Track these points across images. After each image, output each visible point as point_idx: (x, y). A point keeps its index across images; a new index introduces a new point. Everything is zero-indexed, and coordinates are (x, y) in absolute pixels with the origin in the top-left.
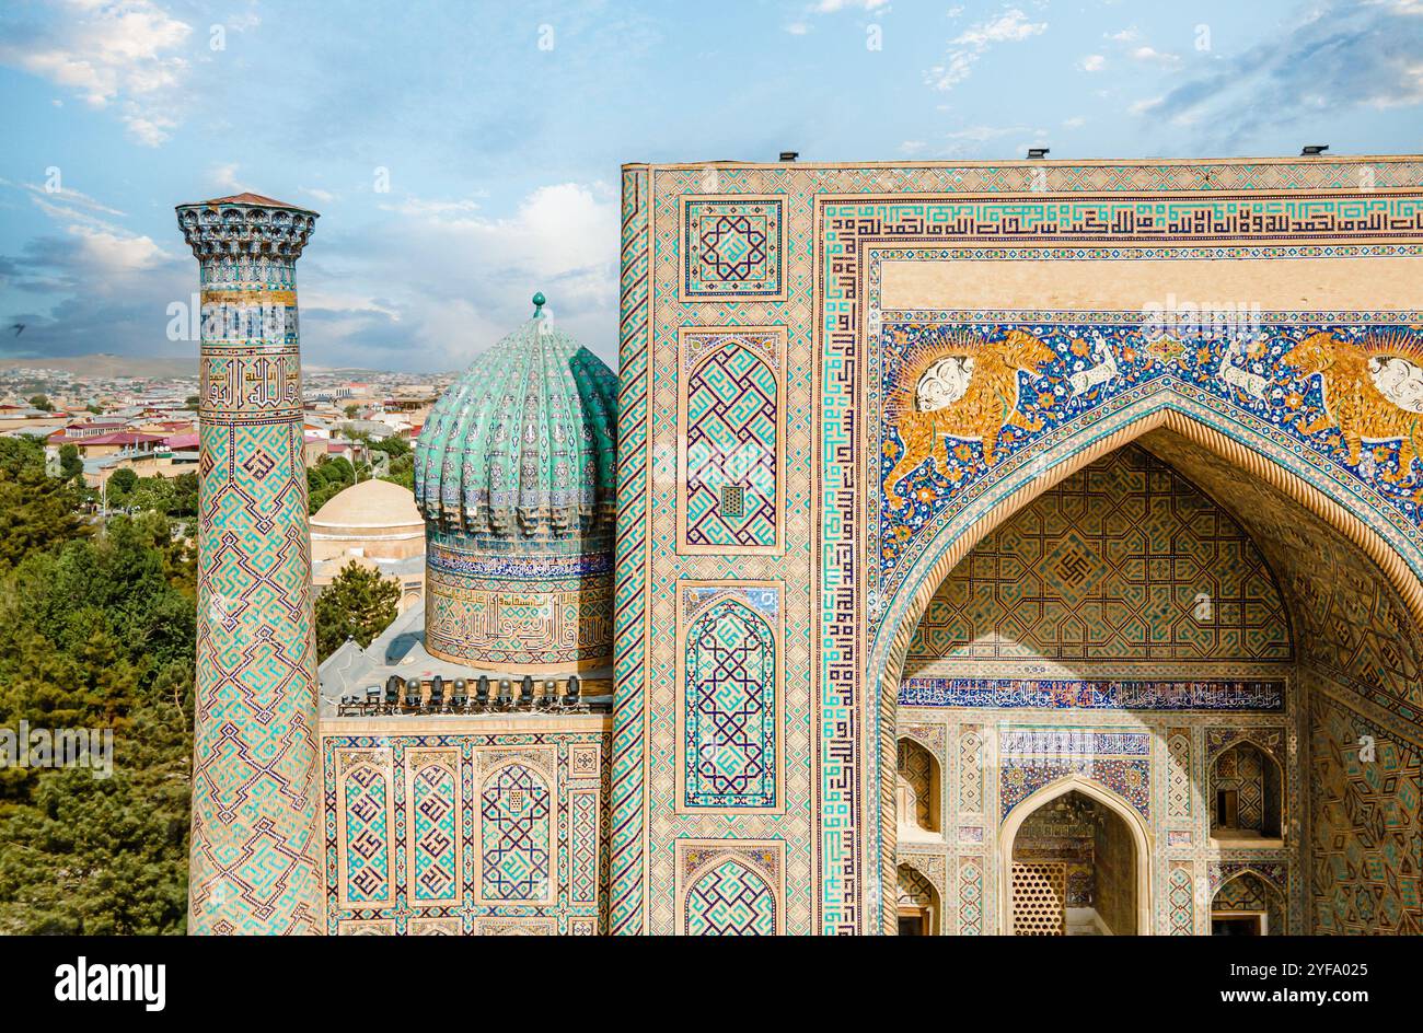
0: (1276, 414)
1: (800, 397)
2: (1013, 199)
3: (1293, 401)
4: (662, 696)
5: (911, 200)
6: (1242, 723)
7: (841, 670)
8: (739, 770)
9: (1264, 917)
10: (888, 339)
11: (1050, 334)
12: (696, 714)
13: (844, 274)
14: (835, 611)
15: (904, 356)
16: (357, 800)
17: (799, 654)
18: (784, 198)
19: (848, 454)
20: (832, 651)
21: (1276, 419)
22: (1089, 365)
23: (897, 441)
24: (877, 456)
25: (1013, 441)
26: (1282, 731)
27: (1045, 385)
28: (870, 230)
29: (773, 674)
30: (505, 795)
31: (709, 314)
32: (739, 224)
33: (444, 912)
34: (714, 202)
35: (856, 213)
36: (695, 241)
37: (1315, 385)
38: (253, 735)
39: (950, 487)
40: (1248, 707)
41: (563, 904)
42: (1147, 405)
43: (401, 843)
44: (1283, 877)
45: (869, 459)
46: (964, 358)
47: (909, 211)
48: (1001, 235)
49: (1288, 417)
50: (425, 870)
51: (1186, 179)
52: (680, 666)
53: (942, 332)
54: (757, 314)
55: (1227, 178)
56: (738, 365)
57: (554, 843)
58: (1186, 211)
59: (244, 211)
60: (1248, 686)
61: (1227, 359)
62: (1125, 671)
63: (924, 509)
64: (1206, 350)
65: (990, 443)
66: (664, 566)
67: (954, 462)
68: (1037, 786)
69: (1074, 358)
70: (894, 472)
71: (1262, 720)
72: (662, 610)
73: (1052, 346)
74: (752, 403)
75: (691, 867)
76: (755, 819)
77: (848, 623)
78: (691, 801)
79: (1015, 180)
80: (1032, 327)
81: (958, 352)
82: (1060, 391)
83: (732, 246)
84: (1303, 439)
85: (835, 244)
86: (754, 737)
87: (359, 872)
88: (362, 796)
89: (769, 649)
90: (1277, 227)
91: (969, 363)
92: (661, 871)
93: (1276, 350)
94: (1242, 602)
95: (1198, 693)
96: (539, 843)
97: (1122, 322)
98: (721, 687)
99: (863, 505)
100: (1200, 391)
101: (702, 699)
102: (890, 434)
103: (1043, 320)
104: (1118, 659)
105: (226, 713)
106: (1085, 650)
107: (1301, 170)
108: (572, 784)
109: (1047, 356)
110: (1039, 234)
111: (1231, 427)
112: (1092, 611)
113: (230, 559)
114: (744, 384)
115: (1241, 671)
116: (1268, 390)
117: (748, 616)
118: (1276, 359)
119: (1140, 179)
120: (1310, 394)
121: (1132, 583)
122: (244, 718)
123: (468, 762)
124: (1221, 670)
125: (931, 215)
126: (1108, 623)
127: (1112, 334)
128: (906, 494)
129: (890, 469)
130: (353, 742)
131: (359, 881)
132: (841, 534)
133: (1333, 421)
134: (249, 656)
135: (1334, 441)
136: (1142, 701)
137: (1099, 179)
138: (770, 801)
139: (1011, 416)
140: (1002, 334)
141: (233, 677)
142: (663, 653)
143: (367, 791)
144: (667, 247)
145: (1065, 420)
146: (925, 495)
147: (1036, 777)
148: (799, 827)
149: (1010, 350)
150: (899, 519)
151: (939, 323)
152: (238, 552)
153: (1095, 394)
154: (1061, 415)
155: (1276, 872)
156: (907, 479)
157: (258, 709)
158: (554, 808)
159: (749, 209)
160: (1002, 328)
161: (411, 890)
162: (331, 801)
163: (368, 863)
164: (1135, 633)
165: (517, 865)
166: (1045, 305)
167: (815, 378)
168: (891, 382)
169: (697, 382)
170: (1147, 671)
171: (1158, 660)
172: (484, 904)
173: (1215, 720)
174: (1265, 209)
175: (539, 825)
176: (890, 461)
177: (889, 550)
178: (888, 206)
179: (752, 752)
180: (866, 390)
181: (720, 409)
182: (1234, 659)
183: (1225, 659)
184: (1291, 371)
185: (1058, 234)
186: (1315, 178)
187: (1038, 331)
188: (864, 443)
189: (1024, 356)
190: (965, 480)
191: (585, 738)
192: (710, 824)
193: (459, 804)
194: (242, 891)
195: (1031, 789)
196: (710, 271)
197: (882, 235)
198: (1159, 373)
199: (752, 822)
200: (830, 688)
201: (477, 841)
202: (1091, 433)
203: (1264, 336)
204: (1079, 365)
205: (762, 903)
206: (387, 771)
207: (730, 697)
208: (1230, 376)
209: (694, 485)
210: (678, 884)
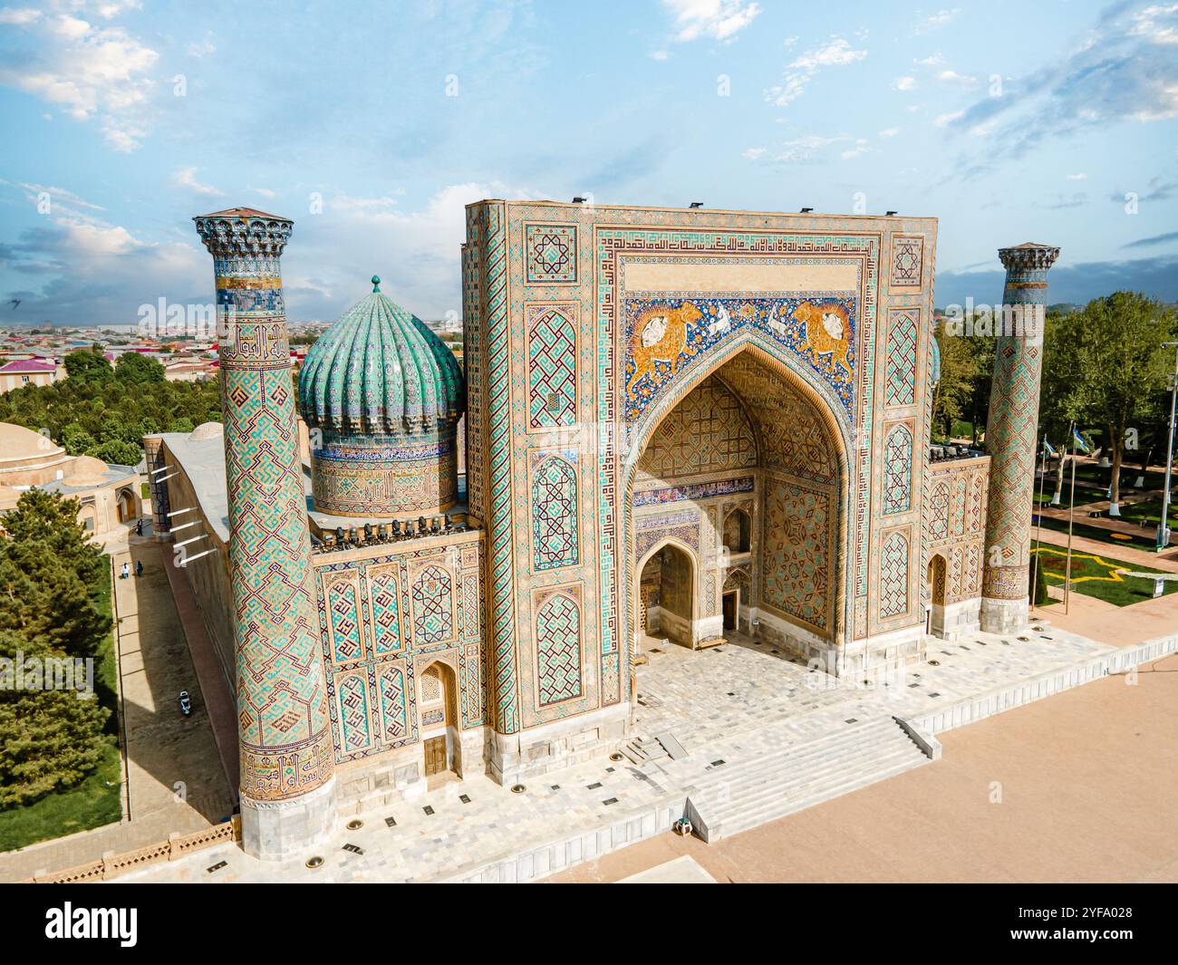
0: (790, 343)
1: (587, 341)
2: (685, 230)
3: (795, 336)
4: (521, 513)
5: (640, 229)
6: (737, 499)
7: (608, 488)
8: (560, 548)
9: (739, 591)
10: (629, 307)
11: (700, 303)
12: (538, 521)
13: (608, 270)
14: (605, 457)
15: (636, 316)
16: (337, 602)
17: (588, 482)
18: (578, 225)
19: (610, 372)
20: (604, 479)
21: (789, 345)
22: (717, 320)
23: (633, 364)
24: (624, 373)
25: (683, 360)
26: (752, 500)
27: (698, 331)
28: (620, 246)
29: (576, 494)
30: (426, 584)
31: (540, 293)
32: (554, 240)
33: (395, 656)
34: (540, 226)
35: (613, 235)
36: (531, 250)
38: (290, 569)
39: (657, 387)
40: (740, 491)
41: (461, 639)
42: (739, 340)
43: (367, 622)
45: (620, 375)
46: (663, 318)
47: (638, 234)
48: (680, 250)
49: (793, 343)
50: (382, 636)
51: (758, 223)
52: (530, 495)
53: (653, 303)
54: (565, 293)
55: (774, 223)
56: (555, 323)
57: (455, 606)
58: (757, 239)
59: (266, 223)
60: (740, 481)
61: (772, 315)
62: (690, 480)
63: (645, 399)
64: (763, 311)
65: (674, 362)
66: (520, 441)
67: (658, 374)
68: (652, 545)
69: (711, 316)
70: (631, 381)
71: (744, 496)
72: (520, 466)
73: (701, 310)
74: (562, 345)
75: (539, 602)
76: (570, 572)
77: (611, 463)
78: (537, 568)
79: (686, 219)
80: (693, 300)
81: (660, 314)
82: (704, 334)
83: (551, 252)
84: (798, 354)
85: (603, 254)
86: (567, 529)
87: (342, 644)
88: (340, 599)
89: (574, 481)
90: (791, 249)
91: (665, 320)
92: (524, 608)
93: (790, 311)
94: (738, 439)
95: (721, 487)
96: (446, 607)
97: (730, 297)
98: (550, 504)
99: (618, 400)
100: (761, 332)
101: (541, 512)
103: (698, 297)
104: (687, 475)
105: (272, 556)
106: (673, 472)
107: (802, 220)
108: (463, 572)
109: (699, 315)
110: (696, 250)
111: (771, 349)
112: (676, 451)
113: (266, 459)
114: (558, 334)
115: (737, 474)
116: (786, 330)
117: (563, 465)
118: (790, 315)
119: (740, 222)
120: (802, 331)
121: (693, 434)
122: (284, 558)
123: (404, 569)
124: (730, 475)
125: (648, 237)
126: (684, 457)
127: (726, 303)
128: (637, 392)
129: (630, 379)
130: (333, 568)
131: (343, 649)
132: (608, 416)
133: (809, 345)
134: (284, 518)
135: (809, 354)
136: (697, 495)
137: (722, 221)
138: (576, 561)
139: (683, 348)
140: (679, 304)
141: (275, 534)
142: (521, 489)
143: (343, 596)
144: (516, 253)
145: (706, 349)
146: (645, 392)
147: (652, 538)
148: (590, 571)
149: (683, 312)
150: (634, 406)
151: (652, 298)
152: (271, 453)
153: (718, 336)
154: (704, 346)
155: (748, 568)
156: (638, 384)
157: (292, 552)
158: (454, 587)
159: (559, 231)
160: (680, 301)
161: (374, 648)
162: (322, 605)
163: (347, 638)
164: (694, 461)
165: (435, 623)
166: (700, 290)
167: (595, 330)
168: (630, 331)
169: (534, 334)
170: (700, 479)
171: (705, 473)
172: (418, 648)
173: (726, 499)
174: (788, 239)
175: (446, 598)
176: (630, 374)
177: (630, 422)
178: (628, 232)
179: (566, 537)
180: (619, 336)
181: (546, 350)
182: (735, 468)
183: (730, 469)
184: (795, 321)
185: (704, 250)
186: (807, 224)
187: (695, 302)
188: (618, 365)
189: (689, 313)
190: (663, 383)
191: (469, 545)
192: (548, 578)
193: (400, 594)
194: (291, 661)
195: (649, 546)
196: (539, 267)
197: (625, 249)
198: (745, 323)
199: (567, 574)
200: (603, 497)
201: (411, 614)
202: (717, 355)
203: (785, 304)
204: (712, 320)
205: (573, 615)
206: (355, 582)
207: (555, 509)
208: (773, 323)
209: (534, 394)
210: (533, 613)
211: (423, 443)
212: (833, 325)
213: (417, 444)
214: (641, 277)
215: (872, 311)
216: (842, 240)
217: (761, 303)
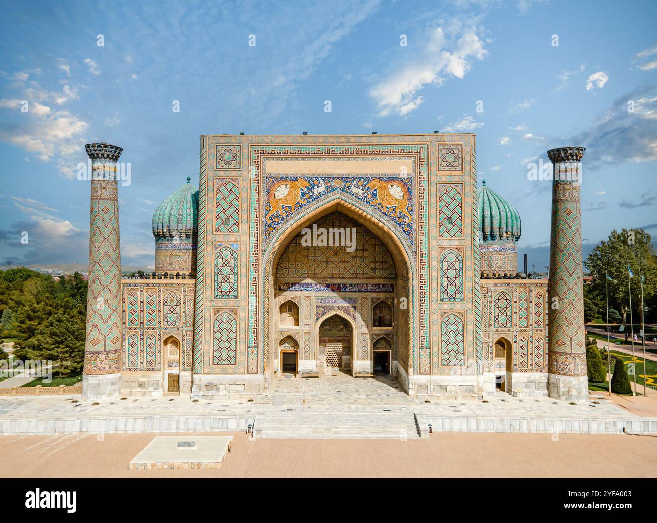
0: (365, 199)
1: (245, 195)
2: (299, 145)
3: (370, 196)
4: (209, 270)
5: (274, 145)
6: (382, 295)
7: (255, 264)
8: (228, 289)
9: (391, 351)
10: (268, 180)
11: (309, 179)
12: (217, 275)
13: (256, 164)
14: (253, 249)
15: (272, 184)
16: (131, 300)
17: (244, 260)
18: (241, 144)
19: (257, 209)
20: (252, 259)
21: (365, 201)
22: (318, 187)
23: (270, 206)
24: (265, 210)
25: (299, 206)
26: (393, 297)
27: (307, 192)
28: (263, 153)
29: (237, 265)
30: (170, 299)
31: (222, 173)
32: (229, 151)
33: (153, 329)
34: (223, 145)
35: (259, 148)
36: (218, 155)
37: (375, 192)
38: (103, 278)
39: (283, 218)
40: (383, 291)
41: (184, 327)
42: (333, 197)
43: (142, 311)
44: (393, 337)
45: (263, 211)
46: (287, 185)
47: (273, 148)
48: (296, 154)
49: (368, 200)
50: (148, 319)
51: (343, 140)
52: (213, 263)
53: (281, 178)
54: (234, 174)
55: (353, 140)
56: (229, 187)
57: (182, 312)
58: (343, 148)
60: (384, 285)
61: (353, 186)
62: (350, 281)
63: (276, 223)
64: (348, 183)
65: (293, 206)
66: (210, 238)
67: (284, 211)
68: (325, 313)
69: (315, 185)
70: (269, 214)
71: (387, 295)
72: (209, 248)
73: (309, 182)
74: (233, 196)
75: (215, 314)
76: (232, 302)
77: (256, 252)
78: (215, 297)
79: (300, 140)
80: (304, 177)
81: (285, 184)
82: (311, 194)
83: (228, 156)
84: (372, 206)
85: (254, 156)
86: (232, 281)
87: (131, 319)
88: (132, 299)
89: (236, 259)
90: (365, 152)
91: (288, 186)
92: (207, 315)
93: (365, 183)
94: (382, 262)
95: (370, 287)
96: (178, 312)
97: (327, 176)
98: (224, 268)
99: (261, 222)
100: (346, 194)
101: (219, 271)
102: (268, 204)
103: (307, 176)
104: (348, 278)
105: (96, 272)
106: (339, 275)
107: (371, 138)
108: (187, 297)
109: (308, 185)
110: (306, 154)
111: (354, 203)
112: (341, 265)
114: (231, 192)
115: (382, 281)
116: (363, 193)
117: (231, 250)
118: (365, 186)
119: (331, 140)
120: (374, 195)
121: (352, 257)
122: (101, 274)
123: (160, 290)
124: (376, 281)
125: (278, 149)
126: (345, 268)
127: (324, 179)
128: (272, 219)
129: (268, 213)
130: (130, 285)
131: (131, 321)
132: (255, 230)
133: (379, 201)
134: (102, 258)
135: (380, 206)
136: (354, 289)
137: (321, 140)
138: (236, 297)
139: (299, 200)
140: (296, 179)
141: (98, 263)
142: (209, 260)
143: (133, 298)
144: (211, 157)
145: (312, 201)
146: (277, 220)
147: (326, 310)
148: (243, 303)
149: (298, 183)
150: (270, 226)
151: (281, 176)
152: (100, 232)
153: (320, 195)
154: (311, 200)
155: (390, 336)
156: (272, 216)
157: (104, 271)
158: (182, 303)
159: (232, 147)
160: (297, 178)
161: (144, 323)
162: (124, 300)
163: (133, 316)
164: (352, 271)
165: (172, 318)
166: (308, 172)
167: (249, 190)
168: (269, 191)
169: (218, 191)
170: (356, 281)
171: (359, 278)
172: (163, 328)
173: (374, 294)
174: (363, 148)
175: (178, 307)
176: (268, 211)
177: (267, 233)
178: (268, 146)
179: (232, 285)
180: (262, 193)
181: (225, 198)
182: (380, 278)
183: (377, 278)
184: (369, 189)
185: (311, 154)
186: (375, 140)
187: (306, 178)
188: (261, 207)
189: (302, 185)
190: (287, 216)
191: (190, 285)
192: (220, 303)
193: (157, 302)
194: (99, 316)
196: (222, 163)
197: (266, 154)
198: (336, 189)
199: (231, 303)
200: (252, 268)
201: (162, 311)
202: (318, 205)
203: (362, 180)
204: (316, 187)
205: (233, 323)
206: (139, 293)
207: (227, 270)
208: (354, 190)
209: (218, 217)
210: (212, 318)
211: (186, 242)
212: (396, 191)
213: (183, 242)
214: (274, 167)
215: (425, 184)
216: (401, 147)
217: (346, 179)
